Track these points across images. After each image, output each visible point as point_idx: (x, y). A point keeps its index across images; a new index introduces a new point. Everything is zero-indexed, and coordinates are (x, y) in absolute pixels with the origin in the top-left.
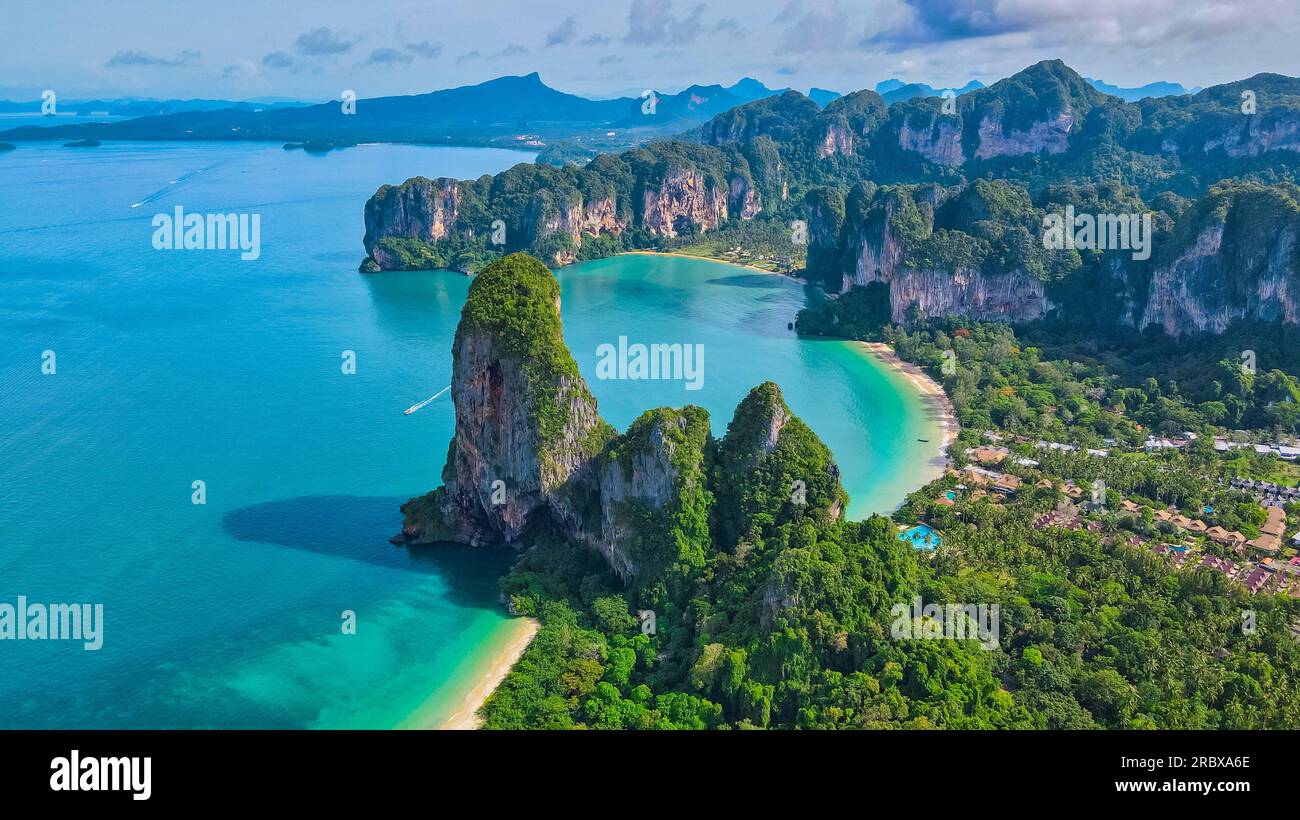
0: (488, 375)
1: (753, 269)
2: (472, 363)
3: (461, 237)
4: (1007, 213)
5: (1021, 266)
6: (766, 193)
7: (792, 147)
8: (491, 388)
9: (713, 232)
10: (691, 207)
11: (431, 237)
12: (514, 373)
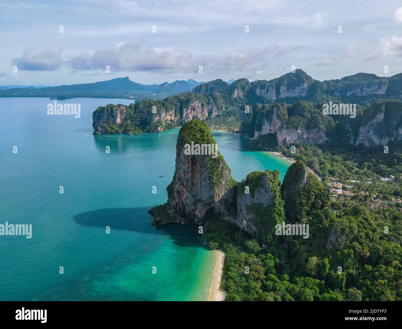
0: (191, 162)
1: (221, 131)
3: (126, 123)
4: (310, 111)
5: (318, 126)
6: (218, 109)
7: (225, 95)
8: (192, 167)
9: (204, 121)
10: (197, 113)
11: (117, 123)
12: (202, 160)
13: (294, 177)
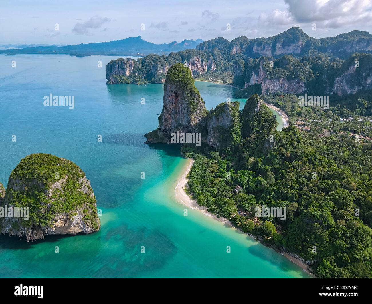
0: (174, 95)
1: (216, 83)
2: (170, 92)
3: (134, 75)
4: (293, 64)
5: (298, 78)
6: (217, 64)
7: (224, 52)
8: (175, 99)
9: (203, 74)
10: (197, 67)
11: (126, 75)
12: (182, 94)
13: (250, 106)
